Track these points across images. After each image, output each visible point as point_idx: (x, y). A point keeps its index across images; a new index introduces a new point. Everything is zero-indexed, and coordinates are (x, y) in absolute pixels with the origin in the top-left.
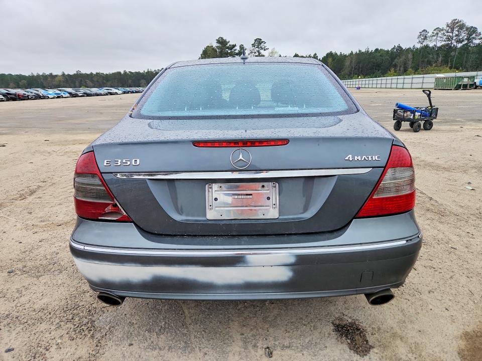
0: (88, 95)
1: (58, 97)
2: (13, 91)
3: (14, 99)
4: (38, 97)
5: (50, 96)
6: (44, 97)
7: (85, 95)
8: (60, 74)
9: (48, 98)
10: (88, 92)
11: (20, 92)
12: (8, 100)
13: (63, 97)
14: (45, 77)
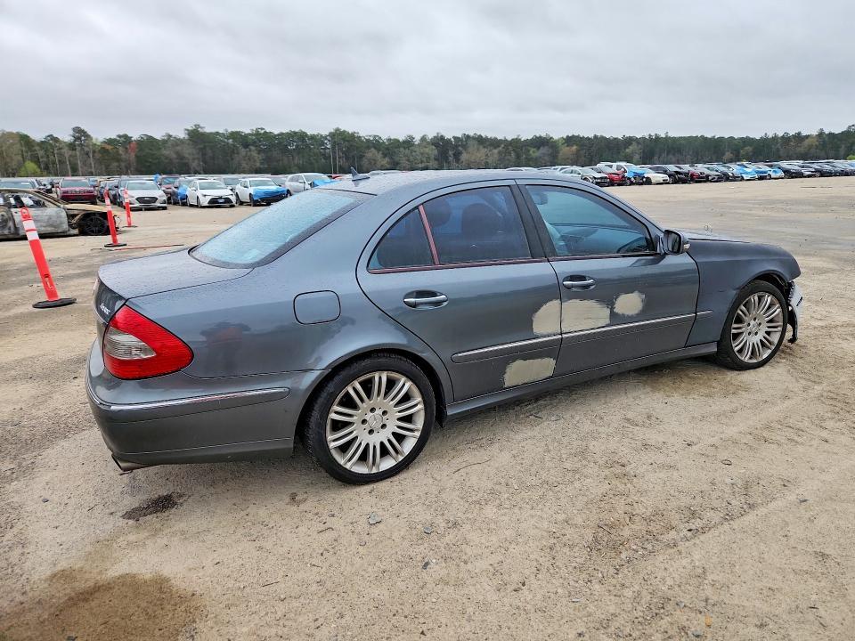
0: (823, 174)
1: (761, 178)
2: (686, 168)
3: (684, 182)
4: (724, 178)
5: (745, 177)
6: (735, 179)
7: (818, 174)
8: (815, 132)
9: (742, 179)
10: (827, 168)
11: (700, 168)
12: (675, 182)
13: (771, 178)
14: (786, 140)
